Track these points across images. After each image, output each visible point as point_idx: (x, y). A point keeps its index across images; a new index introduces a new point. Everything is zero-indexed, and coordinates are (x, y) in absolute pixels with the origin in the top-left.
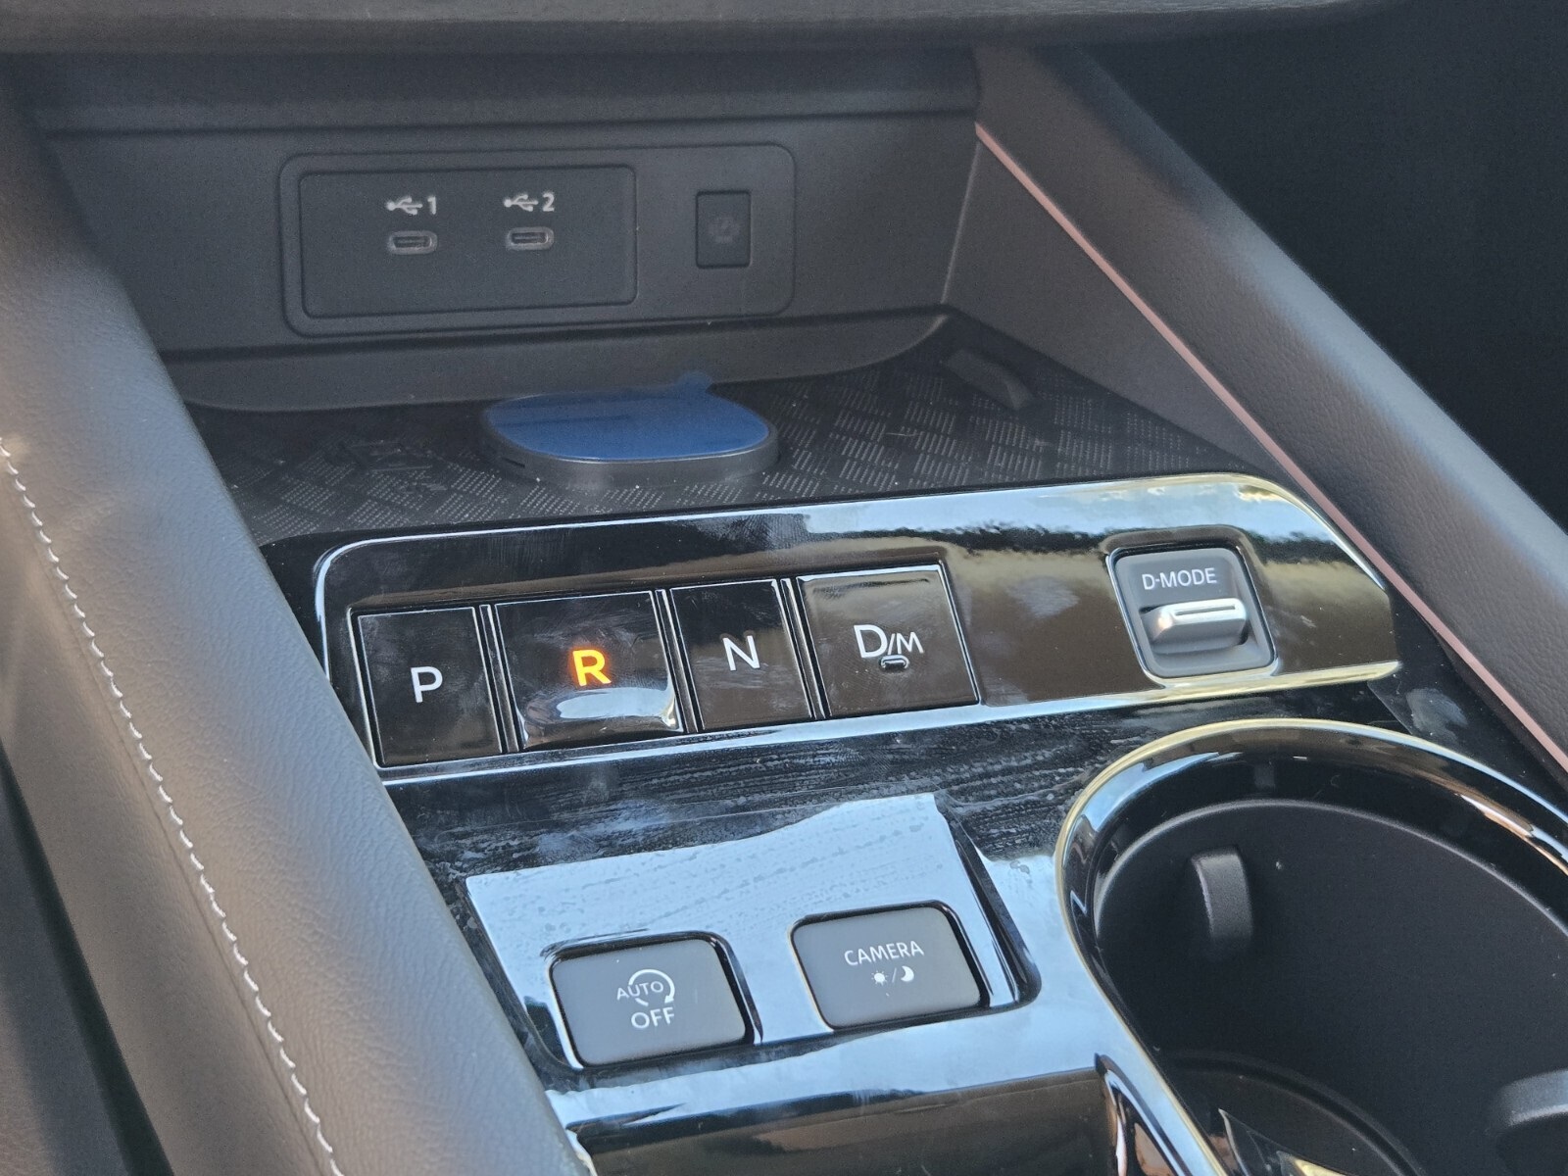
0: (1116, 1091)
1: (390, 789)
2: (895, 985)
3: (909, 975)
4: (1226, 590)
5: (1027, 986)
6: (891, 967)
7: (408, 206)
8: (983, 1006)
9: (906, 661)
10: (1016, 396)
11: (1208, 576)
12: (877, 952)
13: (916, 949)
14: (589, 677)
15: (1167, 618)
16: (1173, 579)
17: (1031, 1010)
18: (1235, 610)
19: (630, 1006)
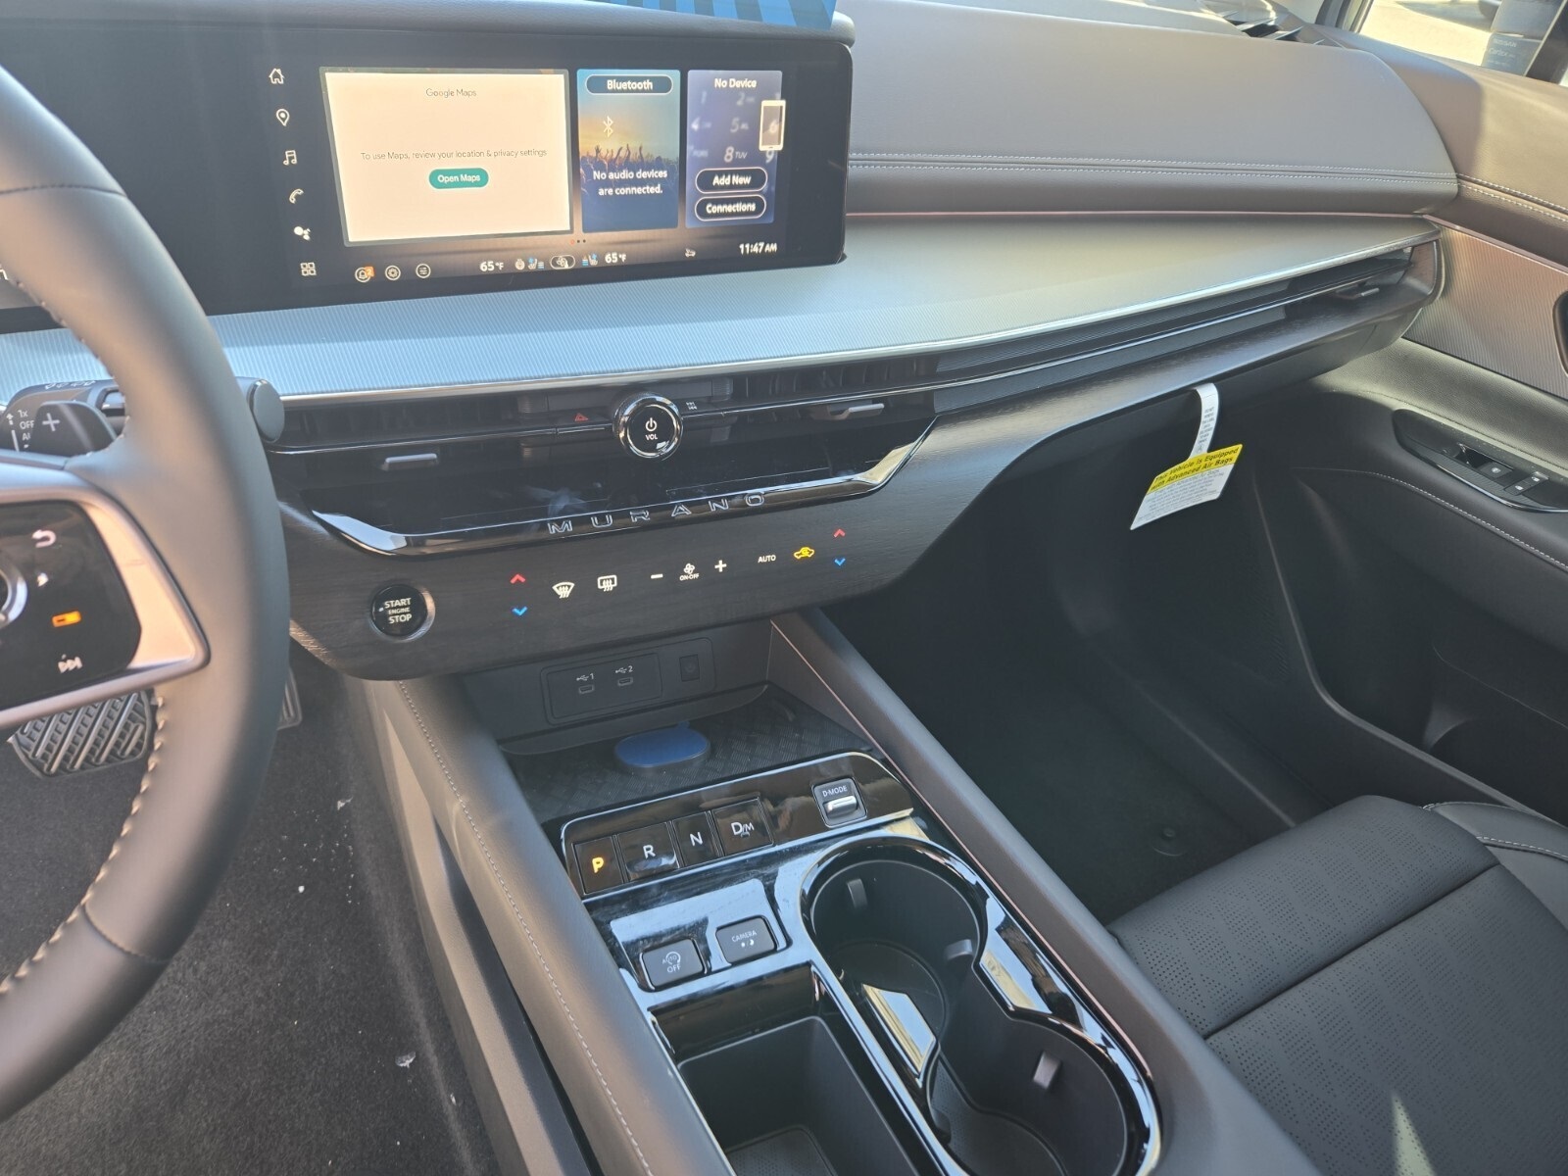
0: (815, 973)
1: (586, 904)
2: (748, 946)
3: (752, 942)
4: (849, 793)
5: (789, 943)
6: (747, 941)
7: (583, 678)
8: (774, 951)
9: (748, 833)
10: (791, 717)
11: (844, 788)
12: (742, 936)
13: (754, 933)
14: (649, 855)
15: (831, 806)
16: (832, 792)
17: (790, 950)
18: (851, 800)
19: (667, 965)
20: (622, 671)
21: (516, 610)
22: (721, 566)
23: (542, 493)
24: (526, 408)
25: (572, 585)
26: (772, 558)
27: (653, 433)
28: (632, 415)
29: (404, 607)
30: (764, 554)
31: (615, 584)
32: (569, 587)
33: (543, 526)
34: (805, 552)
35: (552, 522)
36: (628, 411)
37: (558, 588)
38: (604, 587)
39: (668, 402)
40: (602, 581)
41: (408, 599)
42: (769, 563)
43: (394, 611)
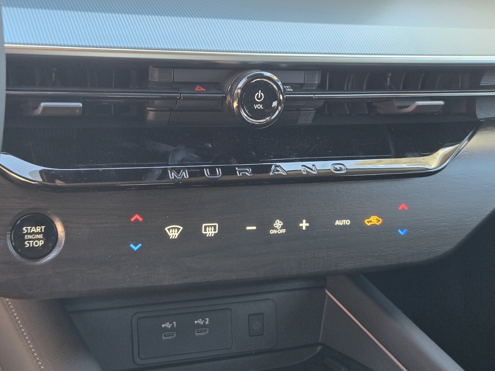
7: (168, 325)
20: (200, 322)
21: (132, 246)
22: (304, 225)
23: (164, 147)
24: (155, 75)
25: (181, 228)
26: (347, 222)
27: (260, 103)
28: (243, 89)
29: (38, 233)
30: (341, 218)
31: (217, 232)
32: (178, 229)
33: (165, 173)
34: (374, 220)
35: (172, 170)
36: (240, 85)
37: (169, 229)
38: (208, 232)
39: (275, 78)
40: (206, 227)
41: (43, 227)
42: (344, 226)
43: (30, 237)
